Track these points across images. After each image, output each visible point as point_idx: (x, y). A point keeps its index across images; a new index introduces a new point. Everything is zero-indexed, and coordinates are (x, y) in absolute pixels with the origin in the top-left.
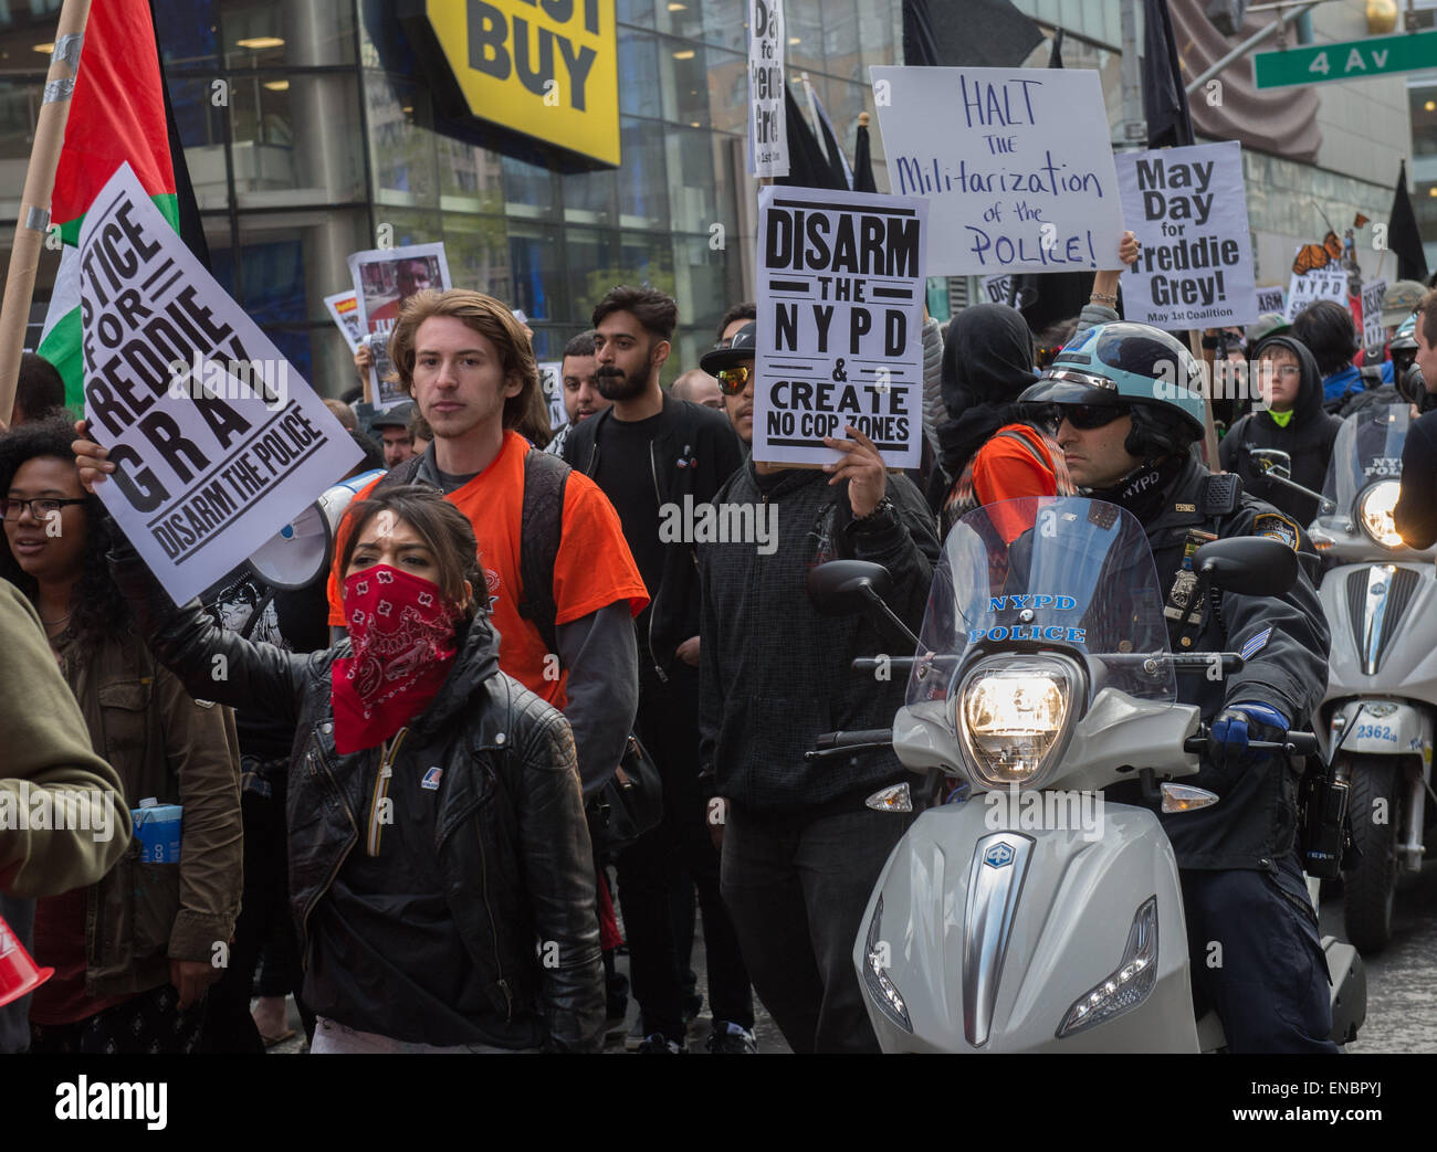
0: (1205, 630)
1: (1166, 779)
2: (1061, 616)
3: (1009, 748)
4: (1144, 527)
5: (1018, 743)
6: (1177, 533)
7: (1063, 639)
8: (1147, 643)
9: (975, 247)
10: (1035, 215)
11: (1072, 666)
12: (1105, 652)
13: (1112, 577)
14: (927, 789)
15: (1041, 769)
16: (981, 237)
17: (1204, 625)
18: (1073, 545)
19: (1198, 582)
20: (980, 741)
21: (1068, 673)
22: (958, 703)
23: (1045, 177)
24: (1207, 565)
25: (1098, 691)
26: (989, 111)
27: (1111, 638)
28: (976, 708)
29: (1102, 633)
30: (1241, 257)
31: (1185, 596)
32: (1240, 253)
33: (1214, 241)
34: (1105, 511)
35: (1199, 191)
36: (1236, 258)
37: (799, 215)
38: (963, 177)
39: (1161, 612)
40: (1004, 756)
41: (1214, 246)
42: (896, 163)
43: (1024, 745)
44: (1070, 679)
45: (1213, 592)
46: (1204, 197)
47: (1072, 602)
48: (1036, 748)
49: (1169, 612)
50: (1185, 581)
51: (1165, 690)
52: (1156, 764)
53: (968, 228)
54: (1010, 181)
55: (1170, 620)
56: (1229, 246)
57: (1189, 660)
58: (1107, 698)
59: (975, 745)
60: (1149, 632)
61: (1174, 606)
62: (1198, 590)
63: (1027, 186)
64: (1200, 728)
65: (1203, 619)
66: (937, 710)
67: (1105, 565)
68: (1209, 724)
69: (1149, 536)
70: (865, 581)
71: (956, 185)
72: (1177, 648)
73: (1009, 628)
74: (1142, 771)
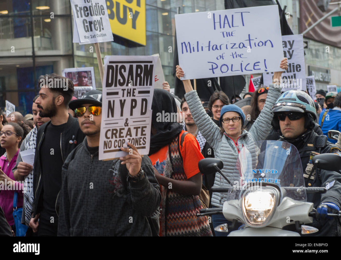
0: (315, 181)
1: (303, 224)
2: (273, 176)
3: (257, 214)
4: (298, 150)
5: (259, 213)
6: (308, 152)
7: (273, 182)
8: (298, 184)
9: (211, 68)
10: (240, 56)
11: (276, 190)
12: (286, 186)
13: (288, 165)
14: (233, 226)
15: (266, 220)
16: (214, 65)
17: (315, 180)
18: (276, 155)
19: (314, 167)
20: (248, 212)
21: (275, 192)
22: (242, 200)
23: (247, 43)
24: (317, 162)
25: (284, 197)
26: (224, 23)
27: (288, 182)
28: (248, 202)
29: (285, 181)
30: (302, 70)
31: (310, 171)
32: (301, 68)
33: (293, 64)
34: (286, 145)
35: (289, 49)
36: (300, 70)
37: (117, 66)
38: (209, 46)
39: (303, 175)
40: (255, 216)
41: (293, 66)
42: (181, 44)
43: (261, 213)
44: (275, 194)
45: (318, 170)
46: (291, 51)
47: (276, 171)
48: (265, 214)
49: (305, 176)
50: (310, 167)
51: (303, 198)
52: (300, 220)
53: (208, 62)
54: (230, 46)
55: (305, 178)
56: (298, 66)
57: (310, 189)
58: (286, 200)
59: (247, 213)
60: (299, 181)
61: (306, 174)
62: (313, 169)
63: (238, 47)
64: (313, 210)
65: (315, 178)
66: (236, 202)
67: (286, 161)
68: (316, 208)
69: (300, 153)
70: (215, 164)
71: (206, 49)
72: (307, 186)
73: (257, 179)
74: (296, 222)
